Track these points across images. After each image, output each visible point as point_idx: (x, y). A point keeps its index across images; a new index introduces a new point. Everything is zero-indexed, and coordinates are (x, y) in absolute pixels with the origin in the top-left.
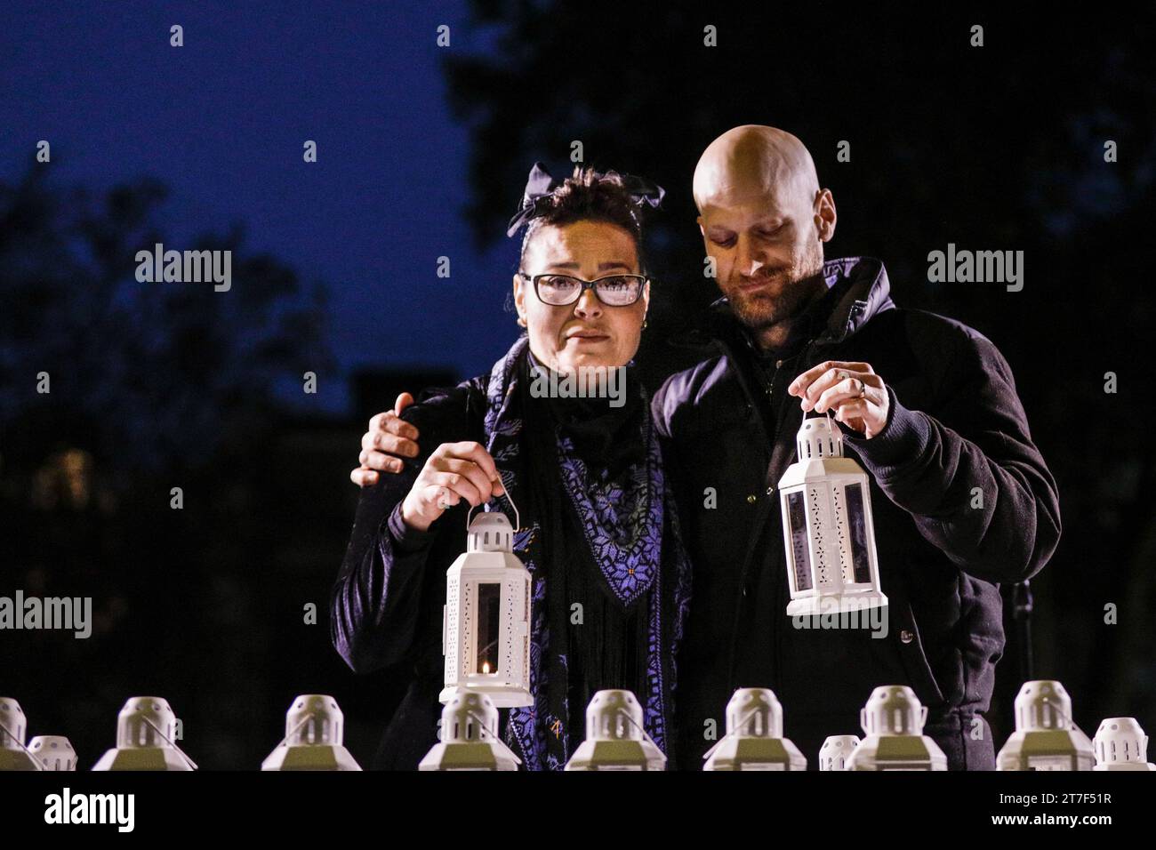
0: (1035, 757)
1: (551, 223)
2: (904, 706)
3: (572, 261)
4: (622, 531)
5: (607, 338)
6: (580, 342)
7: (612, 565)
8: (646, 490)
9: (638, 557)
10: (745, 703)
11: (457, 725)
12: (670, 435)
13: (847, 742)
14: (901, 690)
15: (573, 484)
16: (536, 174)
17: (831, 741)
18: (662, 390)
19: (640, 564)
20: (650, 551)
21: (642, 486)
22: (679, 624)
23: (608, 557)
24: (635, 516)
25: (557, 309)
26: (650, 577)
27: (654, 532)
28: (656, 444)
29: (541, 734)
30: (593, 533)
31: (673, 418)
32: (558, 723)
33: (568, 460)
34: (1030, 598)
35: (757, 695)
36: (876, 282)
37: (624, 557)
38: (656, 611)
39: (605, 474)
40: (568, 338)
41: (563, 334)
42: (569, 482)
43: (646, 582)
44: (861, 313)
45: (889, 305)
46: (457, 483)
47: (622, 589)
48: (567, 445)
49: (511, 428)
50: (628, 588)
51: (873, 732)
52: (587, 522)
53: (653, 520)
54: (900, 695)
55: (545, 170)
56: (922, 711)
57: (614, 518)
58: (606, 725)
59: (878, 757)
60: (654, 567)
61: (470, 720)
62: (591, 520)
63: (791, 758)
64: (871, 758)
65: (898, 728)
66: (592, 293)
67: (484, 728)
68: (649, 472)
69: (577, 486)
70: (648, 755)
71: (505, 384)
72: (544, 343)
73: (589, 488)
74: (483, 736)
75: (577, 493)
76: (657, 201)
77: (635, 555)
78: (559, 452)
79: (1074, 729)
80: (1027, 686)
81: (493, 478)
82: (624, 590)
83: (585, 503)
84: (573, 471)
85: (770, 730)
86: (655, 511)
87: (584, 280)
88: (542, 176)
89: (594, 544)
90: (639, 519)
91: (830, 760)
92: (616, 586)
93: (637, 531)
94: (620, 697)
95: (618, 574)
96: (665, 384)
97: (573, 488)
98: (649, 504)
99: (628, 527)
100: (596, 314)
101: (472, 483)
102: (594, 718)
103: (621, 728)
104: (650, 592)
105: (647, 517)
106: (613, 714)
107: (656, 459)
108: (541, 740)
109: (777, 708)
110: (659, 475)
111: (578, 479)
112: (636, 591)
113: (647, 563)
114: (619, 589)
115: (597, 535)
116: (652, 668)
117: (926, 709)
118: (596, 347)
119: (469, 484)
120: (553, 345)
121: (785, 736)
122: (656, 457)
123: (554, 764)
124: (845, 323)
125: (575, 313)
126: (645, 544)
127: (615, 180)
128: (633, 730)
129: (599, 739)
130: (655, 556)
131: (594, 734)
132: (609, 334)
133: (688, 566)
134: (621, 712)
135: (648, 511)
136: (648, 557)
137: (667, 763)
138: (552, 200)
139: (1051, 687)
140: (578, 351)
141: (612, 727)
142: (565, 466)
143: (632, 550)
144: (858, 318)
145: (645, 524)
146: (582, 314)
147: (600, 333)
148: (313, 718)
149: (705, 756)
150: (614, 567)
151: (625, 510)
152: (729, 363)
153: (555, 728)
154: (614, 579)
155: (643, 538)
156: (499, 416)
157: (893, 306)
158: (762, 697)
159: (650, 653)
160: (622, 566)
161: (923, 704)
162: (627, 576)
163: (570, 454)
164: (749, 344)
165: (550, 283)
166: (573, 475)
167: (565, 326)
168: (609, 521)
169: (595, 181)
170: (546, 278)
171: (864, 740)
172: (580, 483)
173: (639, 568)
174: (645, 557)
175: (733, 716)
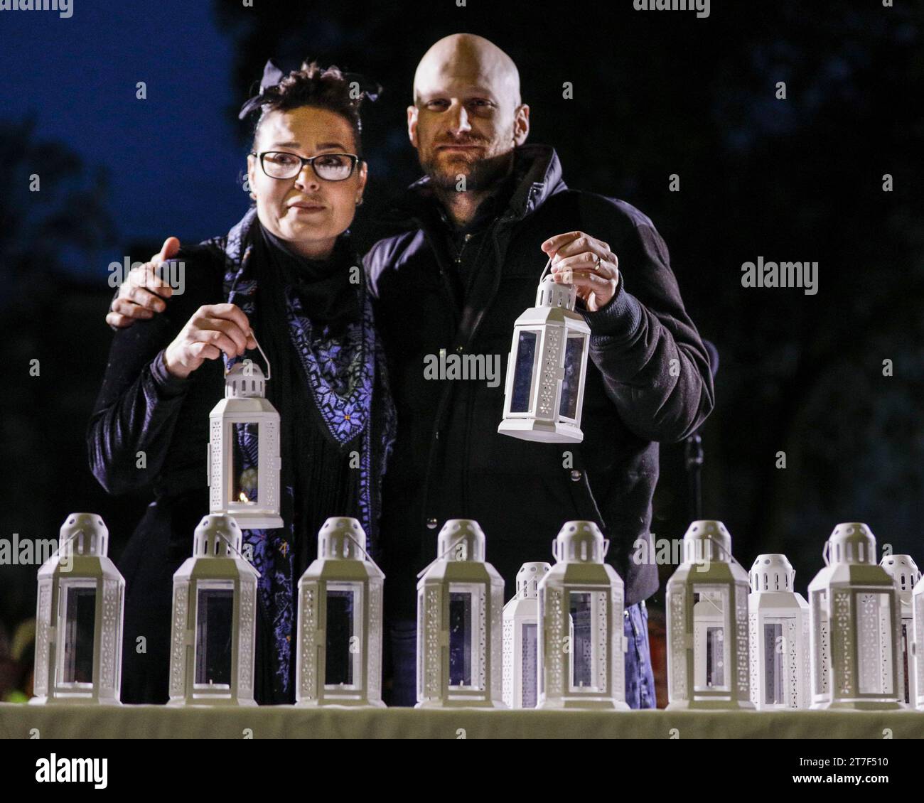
0: (698, 585)
1: (278, 109)
2: (590, 538)
3: (294, 141)
4: (341, 382)
5: (323, 208)
6: (299, 212)
7: (331, 411)
8: (360, 347)
9: (353, 406)
10: (454, 531)
11: (206, 542)
12: (377, 295)
13: (540, 568)
14: (587, 525)
15: (300, 340)
16: (269, 68)
17: (527, 566)
18: (369, 254)
19: (355, 411)
20: (363, 401)
21: (357, 343)
22: (384, 462)
23: (328, 405)
24: (350, 369)
25: (280, 181)
26: (362, 422)
27: (367, 384)
28: (369, 306)
29: (270, 554)
30: (316, 383)
31: (379, 282)
32: (285, 544)
33: (296, 318)
34: (701, 453)
35: (464, 526)
36: (550, 166)
37: (342, 405)
38: (366, 451)
39: (326, 331)
40: (289, 207)
41: (285, 203)
42: (297, 338)
43: (359, 426)
44: (539, 193)
45: (563, 186)
46: (218, 338)
47: (339, 432)
48: (296, 305)
49: (246, 288)
50: (344, 432)
51: (562, 559)
52: (311, 373)
53: (367, 374)
54: (586, 528)
55: (277, 65)
56: (605, 543)
57: (334, 370)
58: (334, 547)
59: (566, 581)
60: (366, 413)
61: (218, 539)
62: (315, 372)
63: (492, 579)
64: (558, 581)
65: (584, 557)
66: (311, 169)
67: (229, 546)
68: (363, 330)
69: (303, 342)
70: (369, 573)
71: (242, 249)
72: (268, 211)
73: (313, 342)
74: (229, 552)
75: (302, 348)
76: (376, 96)
77: (352, 404)
78: (288, 311)
79: (732, 561)
80: (695, 524)
81: (247, 334)
82: (341, 433)
83: (310, 357)
84: (300, 328)
85: (475, 555)
86: (367, 365)
87: (305, 157)
88: (274, 69)
89: (317, 393)
90: (354, 372)
91: (525, 582)
92: (334, 429)
93: (353, 383)
94: (348, 524)
95: (336, 419)
96: (372, 250)
97: (301, 343)
98: (363, 358)
99: (345, 377)
100: (313, 187)
101: (230, 338)
102: (324, 541)
103: (348, 550)
104: (361, 435)
105: (361, 371)
106: (340, 538)
107: (369, 320)
108: (269, 559)
109: (481, 536)
110: (371, 333)
111: (304, 336)
112: (351, 434)
113: (361, 410)
114: (336, 432)
115: (320, 385)
116: (363, 500)
117: (608, 542)
118: (315, 217)
119: (229, 341)
120: (276, 213)
121: (487, 560)
122: (369, 317)
123: (281, 579)
124: (525, 203)
125: (296, 186)
126: (360, 394)
127: (335, 73)
128: (358, 552)
129: (327, 558)
130: (367, 405)
131: (324, 555)
132: (326, 205)
133: (393, 412)
134: (348, 537)
135: (362, 364)
136: (362, 405)
137: (385, 580)
138: (279, 88)
139: (715, 527)
140: (299, 220)
141: (340, 550)
142: (294, 323)
143: (349, 399)
144: (536, 197)
145: (360, 376)
146: (301, 187)
147: (317, 204)
148: (83, 533)
149: (419, 576)
150: (333, 413)
151: (341, 363)
152: (425, 237)
153: (283, 549)
154: (332, 424)
155: (359, 389)
156: (237, 277)
157: (566, 188)
158: (469, 527)
159: (362, 487)
160: (340, 413)
161: (605, 538)
162: (344, 420)
163: (298, 313)
164: (443, 219)
165: (274, 160)
166: (300, 332)
167: (286, 197)
168: (329, 373)
169: (317, 75)
170: (271, 155)
171: (555, 566)
172: (305, 339)
173: (354, 415)
174: (359, 405)
175: (444, 542)
